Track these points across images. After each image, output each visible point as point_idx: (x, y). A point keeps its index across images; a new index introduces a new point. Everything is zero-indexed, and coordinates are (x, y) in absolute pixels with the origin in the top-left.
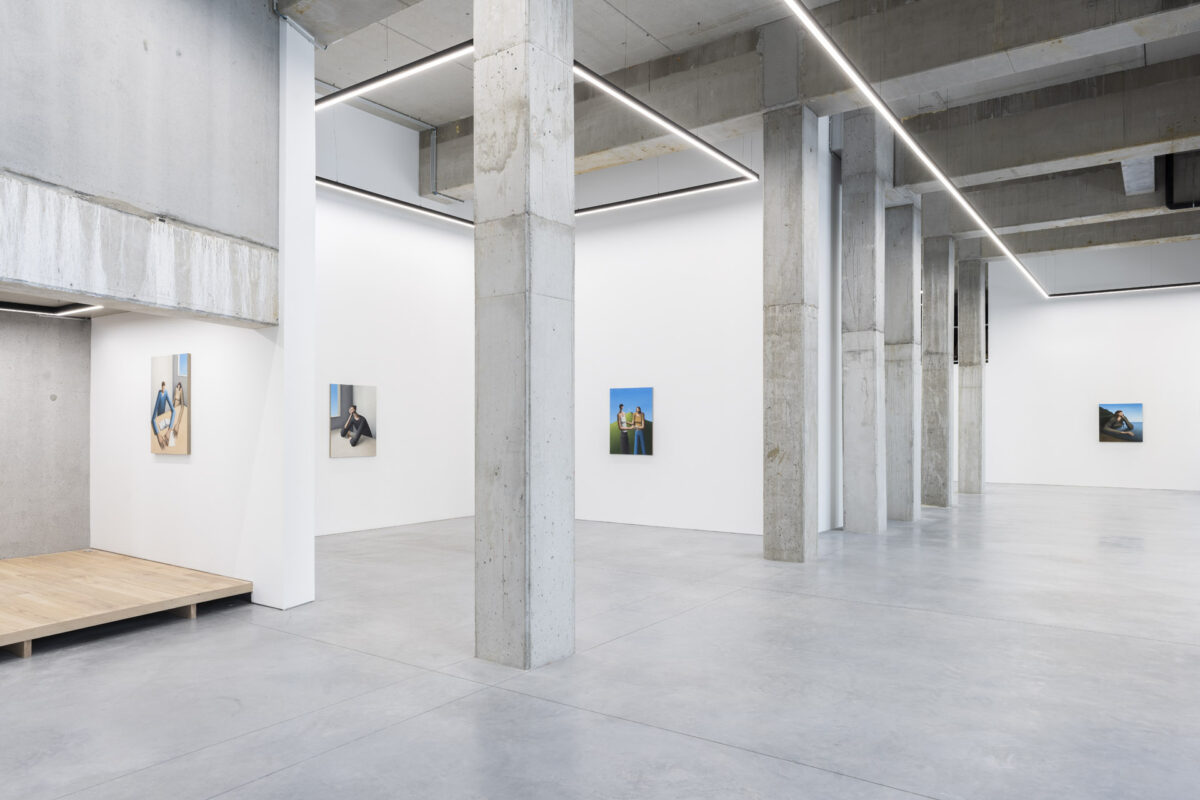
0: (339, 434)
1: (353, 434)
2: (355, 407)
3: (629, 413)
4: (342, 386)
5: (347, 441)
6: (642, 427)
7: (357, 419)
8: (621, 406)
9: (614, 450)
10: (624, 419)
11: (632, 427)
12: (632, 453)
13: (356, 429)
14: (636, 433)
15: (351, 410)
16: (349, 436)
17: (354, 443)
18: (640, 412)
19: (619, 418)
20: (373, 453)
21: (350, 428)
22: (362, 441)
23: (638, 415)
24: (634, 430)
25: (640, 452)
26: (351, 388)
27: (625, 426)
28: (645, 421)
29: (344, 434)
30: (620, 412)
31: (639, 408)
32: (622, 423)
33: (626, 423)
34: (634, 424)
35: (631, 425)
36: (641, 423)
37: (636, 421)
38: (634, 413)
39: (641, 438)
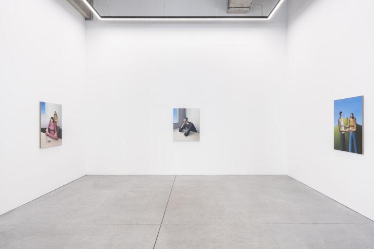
0: (178, 131)
1: (186, 131)
2: (187, 119)
3: (346, 118)
4: (179, 109)
5: (182, 134)
6: (355, 130)
7: (188, 124)
8: (341, 113)
9: (336, 147)
10: (342, 123)
12: (348, 151)
13: (188, 128)
14: (350, 134)
15: (185, 120)
16: (183, 132)
17: (186, 135)
18: (353, 118)
19: (339, 123)
20: (198, 139)
21: (184, 128)
22: (191, 134)
23: (351, 120)
24: (349, 132)
25: (353, 151)
26: (184, 110)
27: (343, 129)
28: (357, 125)
29: (181, 131)
30: (340, 118)
31: (353, 114)
32: (341, 126)
33: (345, 127)
34: (349, 128)
35: (347, 128)
36: (354, 126)
37: (350, 124)
38: (349, 118)
39: (354, 139)
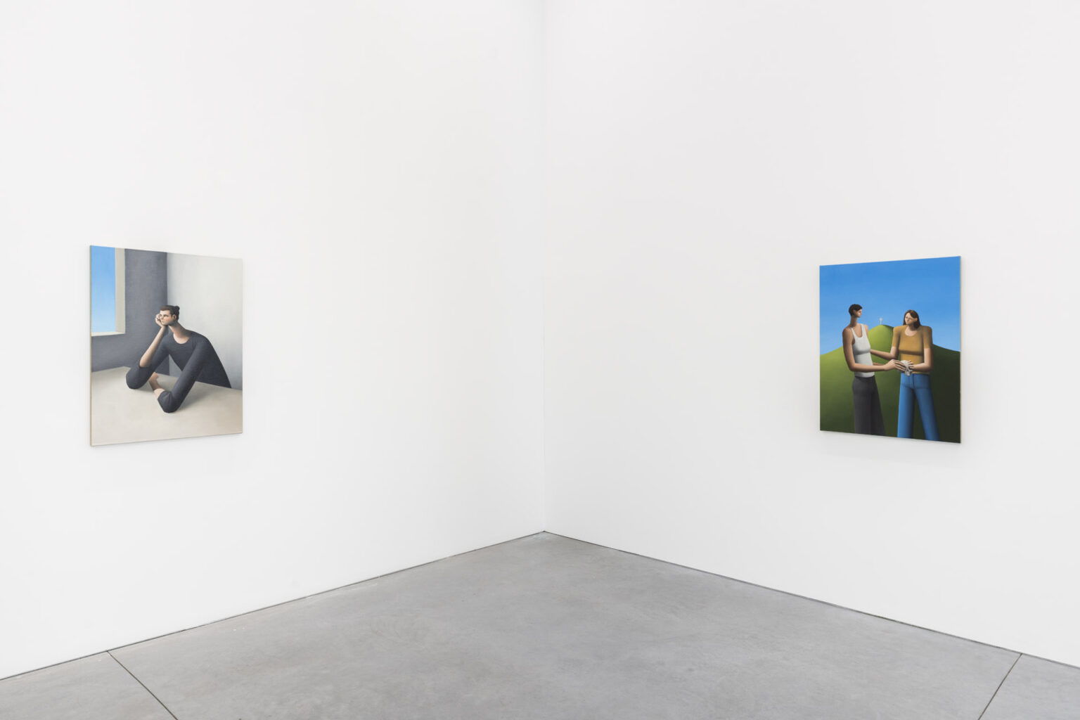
0: (124, 381)
1: (169, 380)
2: (175, 311)
3: (879, 328)
4: (128, 252)
5: (149, 400)
6: (926, 364)
7: (180, 340)
8: (854, 310)
9: (831, 421)
10: (863, 343)
11: (892, 363)
12: (893, 433)
14: (903, 378)
15: (163, 317)
16: (154, 387)
17: (172, 404)
18: (916, 325)
19: (846, 340)
20: (233, 424)
21: (158, 363)
22: (199, 397)
23: (908, 332)
24: (896, 373)
25: (916, 432)
26: (161, 260)
27: (866, 362)
28: (935, 349)
29: (139, 381)
30: (853, 325)
31: (914, 315)
32: (857, 353)
33: (872, 353)
34: (898, 356)
35: (888, 359)
36: (921, 354)
37: (902, 347)
38: (898, 327)
39: (922, 395)
